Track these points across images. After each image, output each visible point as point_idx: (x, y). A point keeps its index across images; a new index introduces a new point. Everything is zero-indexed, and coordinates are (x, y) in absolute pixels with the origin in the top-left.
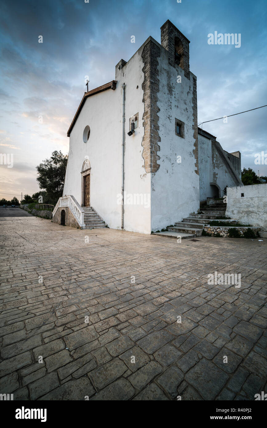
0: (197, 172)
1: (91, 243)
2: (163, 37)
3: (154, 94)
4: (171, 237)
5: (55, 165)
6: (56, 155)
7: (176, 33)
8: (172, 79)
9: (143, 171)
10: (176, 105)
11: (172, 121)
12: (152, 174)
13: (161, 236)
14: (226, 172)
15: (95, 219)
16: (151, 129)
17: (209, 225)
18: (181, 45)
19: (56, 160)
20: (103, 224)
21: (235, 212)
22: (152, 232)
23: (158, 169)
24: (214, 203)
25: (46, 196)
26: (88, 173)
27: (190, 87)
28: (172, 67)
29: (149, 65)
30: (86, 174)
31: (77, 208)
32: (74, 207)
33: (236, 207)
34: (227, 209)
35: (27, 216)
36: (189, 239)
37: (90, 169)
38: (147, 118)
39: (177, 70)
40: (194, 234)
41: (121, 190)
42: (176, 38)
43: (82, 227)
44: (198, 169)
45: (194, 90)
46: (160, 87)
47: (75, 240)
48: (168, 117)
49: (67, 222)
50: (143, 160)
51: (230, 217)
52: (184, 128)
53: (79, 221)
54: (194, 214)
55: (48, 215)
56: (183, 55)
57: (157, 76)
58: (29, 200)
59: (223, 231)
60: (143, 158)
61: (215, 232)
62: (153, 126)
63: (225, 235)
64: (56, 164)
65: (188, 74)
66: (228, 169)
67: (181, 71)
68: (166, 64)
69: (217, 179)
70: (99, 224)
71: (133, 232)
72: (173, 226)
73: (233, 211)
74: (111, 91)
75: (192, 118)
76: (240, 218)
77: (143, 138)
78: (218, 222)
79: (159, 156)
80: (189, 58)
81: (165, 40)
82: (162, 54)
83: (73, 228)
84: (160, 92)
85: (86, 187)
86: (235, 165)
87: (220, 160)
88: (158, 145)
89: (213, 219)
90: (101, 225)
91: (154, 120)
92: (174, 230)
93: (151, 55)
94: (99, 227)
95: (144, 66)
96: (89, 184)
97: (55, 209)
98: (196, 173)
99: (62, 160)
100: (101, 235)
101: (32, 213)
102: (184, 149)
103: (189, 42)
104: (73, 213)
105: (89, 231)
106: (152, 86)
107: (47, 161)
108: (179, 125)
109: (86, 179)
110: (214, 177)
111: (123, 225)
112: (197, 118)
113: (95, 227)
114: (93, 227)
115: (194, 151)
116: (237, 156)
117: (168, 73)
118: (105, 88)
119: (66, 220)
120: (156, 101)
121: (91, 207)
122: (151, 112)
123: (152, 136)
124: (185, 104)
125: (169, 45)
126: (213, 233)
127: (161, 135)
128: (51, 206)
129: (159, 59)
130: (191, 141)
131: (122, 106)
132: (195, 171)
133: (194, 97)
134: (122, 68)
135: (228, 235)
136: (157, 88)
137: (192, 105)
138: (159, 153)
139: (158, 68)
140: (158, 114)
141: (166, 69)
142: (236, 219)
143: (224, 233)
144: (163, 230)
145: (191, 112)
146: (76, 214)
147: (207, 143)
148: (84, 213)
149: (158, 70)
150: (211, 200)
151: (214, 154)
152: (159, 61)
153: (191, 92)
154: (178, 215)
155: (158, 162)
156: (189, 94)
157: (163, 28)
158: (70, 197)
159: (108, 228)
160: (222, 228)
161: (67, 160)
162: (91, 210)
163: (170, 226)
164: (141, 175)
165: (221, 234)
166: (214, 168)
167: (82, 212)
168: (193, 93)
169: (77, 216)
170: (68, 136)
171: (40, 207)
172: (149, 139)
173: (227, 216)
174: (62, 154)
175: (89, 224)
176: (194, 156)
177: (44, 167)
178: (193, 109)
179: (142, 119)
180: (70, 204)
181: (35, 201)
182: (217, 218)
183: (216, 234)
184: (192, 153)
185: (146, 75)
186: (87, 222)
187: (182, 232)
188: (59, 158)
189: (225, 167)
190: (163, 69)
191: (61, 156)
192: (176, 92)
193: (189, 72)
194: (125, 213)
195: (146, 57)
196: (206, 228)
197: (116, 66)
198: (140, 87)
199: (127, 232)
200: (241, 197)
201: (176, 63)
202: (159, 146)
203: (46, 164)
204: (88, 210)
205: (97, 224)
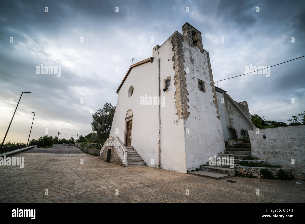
0: (218, 117)
1: (137, 182)
2: (184, 31)
3: (181, 63)
4: (207, 177)
5: (105, 113)
6: (107, 106)
7: (192, 29)
8: (192, 54)
9: (176, 117)
10: (197, 70)
11: (195, 81)
12: (185, 120)
13: (197, 175)
14: (239, 117)
15: (135, 157)
16: (181, 87)
17: (240, 165)
18: (196, 35)
19: (106, 110)
20: (142, 162)
21: (261, 152)
22: (188, 171)
23: (188, 116)
24: (235, 144)
25: (96, 137)
26: (130, 119)
27: (205, 59)
28: (192, 47)
29: (176, 46)
30: (129, 120)
31: (121, 148)
32: (119, 147)
33: (261, 148)
34: (252, 150)
35: (79, 153)
36: (225, 180)
37: (132, 116)
38: (177, 79)
39: (195, 49)
40: (228, 174)
41: (158, 133)
42: (192, 31)
43: (125, 165)
44: (219, 115)
45: (208, 60)
46: (185, 59)
47: (122, 178)
48: (193, 78)
49: (112, 159)
50: (176, 109)
51: (257, 158)
52: (204, 85)
53: (123, 158)
54: (221, 154)
55: (96, 153)
56: (198, 40)
57: (183, 53)
58: (82, 140)
59: (255, 172)
60: (176, 108)
61: (247, 173)
62: (182, 84)
63: (259, 176)
64: (107, 113)
65: (203, 51)
66: (240, 115)
67: (198, 50)
68: (188, 46)
69: (233, 123)
70: (139, 162)
71: (169, 171)
72: (205, 166)
73: (258, 152)
74: (150, 63)
75: (210, 78)
76: (268, 158)
77: (175, 93)
78: (247, 162)
79: (188, 106)
80: (202, 42)
81: (186, 33)
82: (185, 40)
83: (117, 165)
84: (185, 62)
85: (128, 130)
86: (245, 111)
87: (233, 108)
88: (187, 97)
89: (241, 159)
90: (141, 163)
91: (182, 80)
92: (208, 170)
93: (178, 41)
94: (139, 165)
95: (173, 47)
96: (131, 128)
97: (103, 148)
98: (218, 119)
99: (111, 110)
100: (142, 173)
101: (84, 150)
102: (206, 100)
103: (201, 33)
104: (118, 152)
105: (132, 169)
106: (180, 59)
107: (100, 111)
108: (201, 84)
109: (129, 124)
110: (230, 122)
111: (160, 163)
112: (213, 78)
113: (136, 164)
114: (134, 165)
115: (214, 101)
116: (245, 105)
117: (190, 51)
118: (145, 61)
119: (111, 158)
120: (183, 68)
121: (132, 147)
122: (180, 75)
123: (182, 91)
124: (203, 69)
125: (188, 35)
126: (246, 174)
127: (188, 91)
128: (99, 145)
129: (183, 43)
130: (211, 95)
131: (158, 72)
132: (217, 116)
133: (209, 65)
134: (157, 50)
135: (262, 175)
136: (183, 60)
137: (208, 70)
138: (188, 104)
139: (183, 48)
140: (185, 76)
141: (188, 48)
142: (263, 159)
143: (257, 174)
144: (197, 170)
145: (208, 74)
146: (120, 152)
147: (220, 96)
148: (127, 152)
149: (183, 49)
150: (232, 140)
151: (227, 103)
152: (183, 44)
153: (207, 62)
154: (208, 155)
155: (188, 110)
156: (205, 63)
157: (183, 27)
158: (116, 138)
159: (147, 165)
160: (254, 169)
161: (115, 110)
162: (132, 149)
163: (203, 166)
164: (175, 121)
165: (254, 175)
166: (229, 114)
167: (126, 151)
168: (208, 62)
169: (121, 154)
170: (117, 93)
171: (90, 146)
172: (180, 94)
173: (254, 156)
174: (111, 106)
175: (130, 162)
176: (214, 105)
177: (98, 115)
178: (210, 72)
179: (174, 80)
180: (116, 144)
181: (87, 140)
182: (245, 158)
183: (249, 175)
184: (213, 104)
185: (175, 52)
186: (129, 160)
187: (215, 171)
188: (109, 108)
189: (237, 113)
190: (186, 48)
191: (110, 107)
192: (196, 62)
193: (203, 49)
194: (161, 153)
195: (174, 42)
196: (238, 168)
197: (153, 49)
198: (171, 60)
199: (165, 170)
200: (263, 139)
201: (194, 45)
202: (188, 99)
203: (100, 112)
204: (129, 149)
205: (137, 162)
